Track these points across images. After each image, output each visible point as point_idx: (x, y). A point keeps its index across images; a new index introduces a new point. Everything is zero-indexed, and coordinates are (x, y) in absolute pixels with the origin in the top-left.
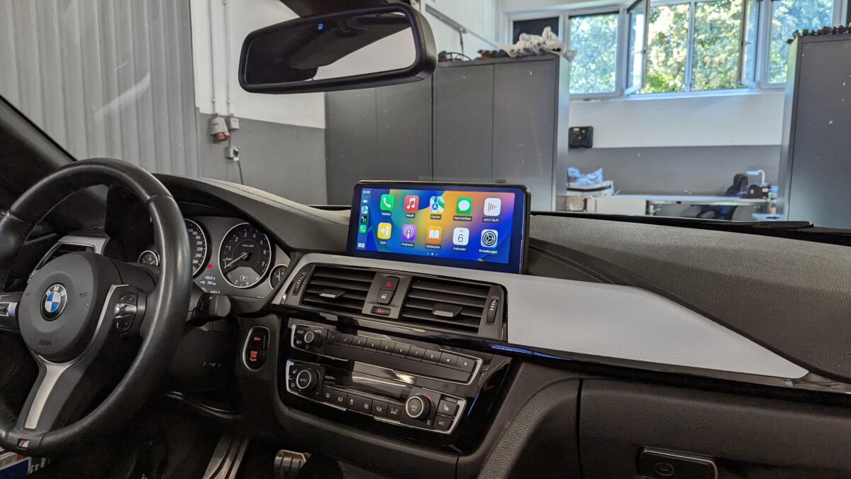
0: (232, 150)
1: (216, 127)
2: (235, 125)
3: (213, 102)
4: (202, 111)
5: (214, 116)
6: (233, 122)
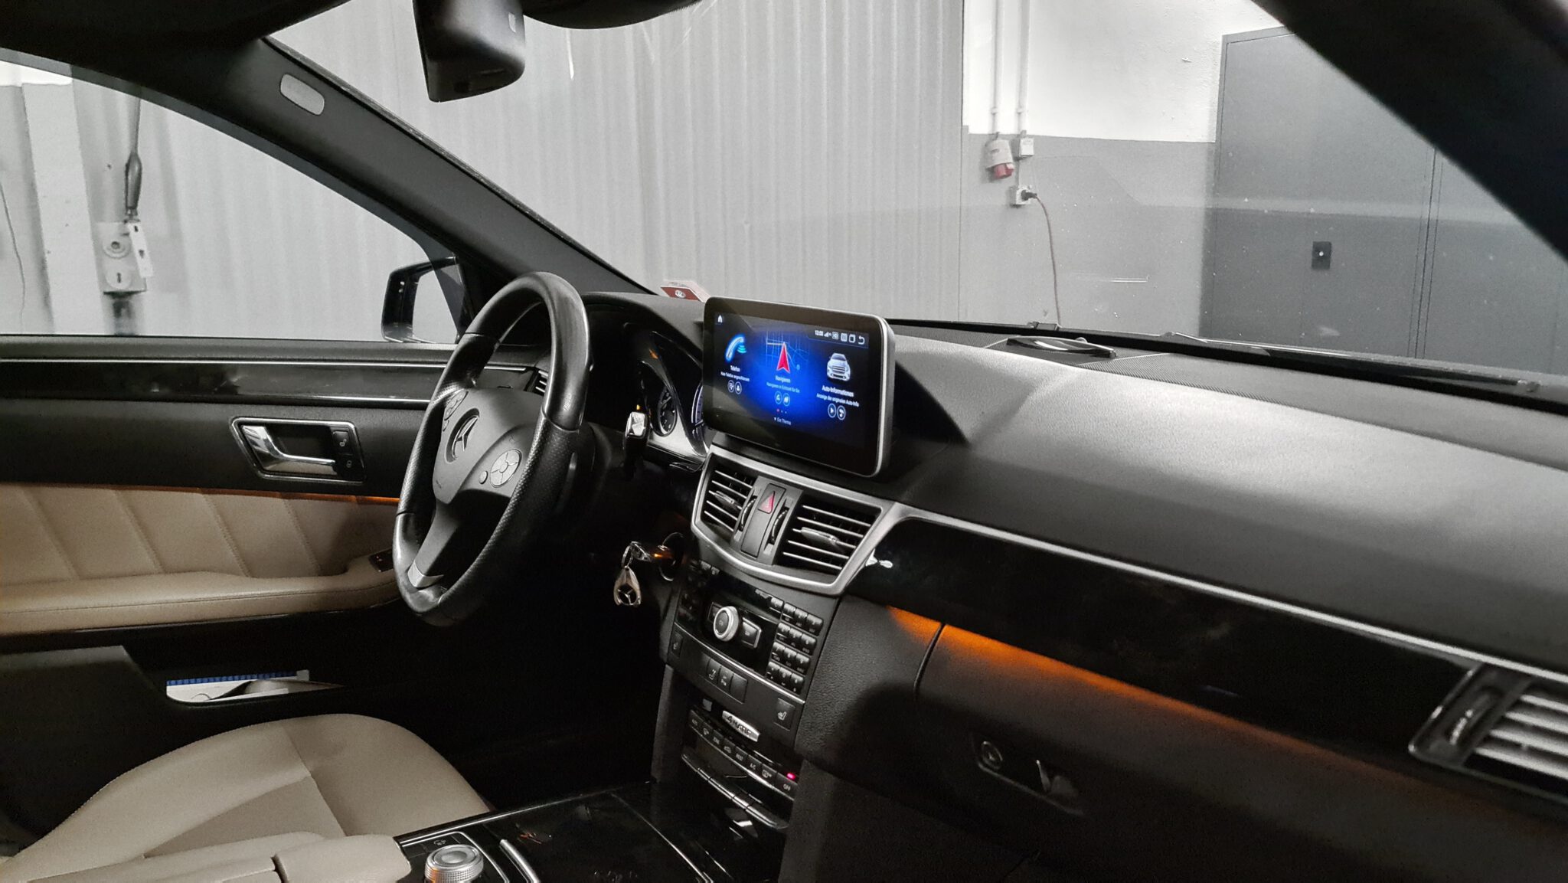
0: (1019, 193)
1: (995, 155)
2: (1026, 149)
3: (994, 114)
4: (973, 130)
5: (993, 137)
6: (1024, 144)
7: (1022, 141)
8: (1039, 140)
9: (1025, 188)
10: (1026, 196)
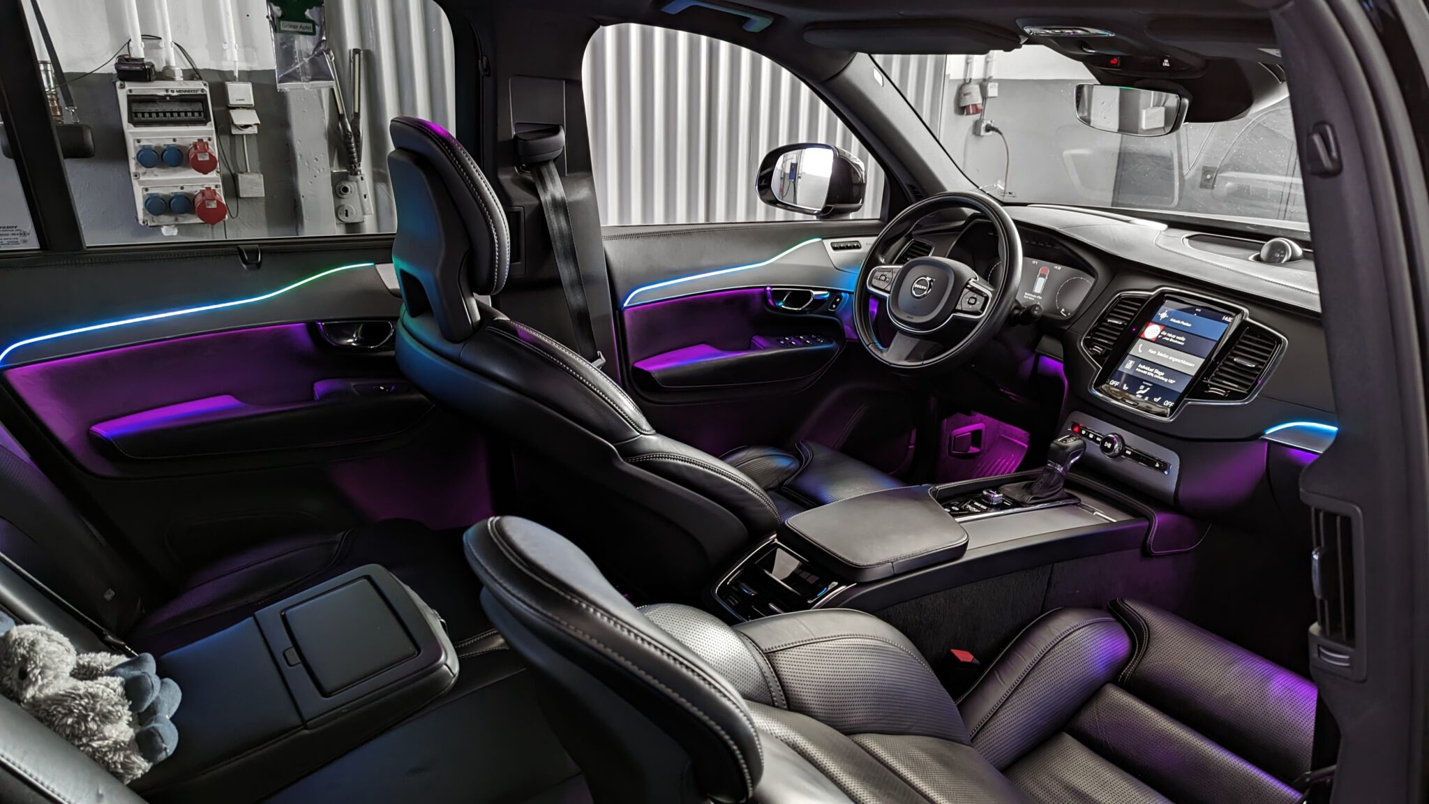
0: (983, 125)
1: (967, 97)
2: (993, 90)
3: (969, 63)
4: (953, 76)
5: (968, 81)
6: (991, 87)
7: (990, 85)
8: (1002, 83)
9: (989, 122)
10: (989, 129)
